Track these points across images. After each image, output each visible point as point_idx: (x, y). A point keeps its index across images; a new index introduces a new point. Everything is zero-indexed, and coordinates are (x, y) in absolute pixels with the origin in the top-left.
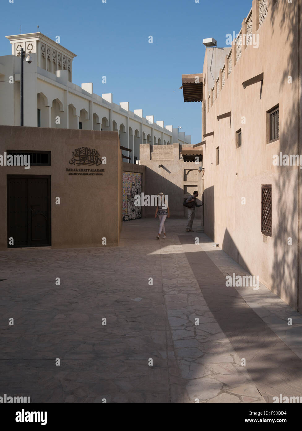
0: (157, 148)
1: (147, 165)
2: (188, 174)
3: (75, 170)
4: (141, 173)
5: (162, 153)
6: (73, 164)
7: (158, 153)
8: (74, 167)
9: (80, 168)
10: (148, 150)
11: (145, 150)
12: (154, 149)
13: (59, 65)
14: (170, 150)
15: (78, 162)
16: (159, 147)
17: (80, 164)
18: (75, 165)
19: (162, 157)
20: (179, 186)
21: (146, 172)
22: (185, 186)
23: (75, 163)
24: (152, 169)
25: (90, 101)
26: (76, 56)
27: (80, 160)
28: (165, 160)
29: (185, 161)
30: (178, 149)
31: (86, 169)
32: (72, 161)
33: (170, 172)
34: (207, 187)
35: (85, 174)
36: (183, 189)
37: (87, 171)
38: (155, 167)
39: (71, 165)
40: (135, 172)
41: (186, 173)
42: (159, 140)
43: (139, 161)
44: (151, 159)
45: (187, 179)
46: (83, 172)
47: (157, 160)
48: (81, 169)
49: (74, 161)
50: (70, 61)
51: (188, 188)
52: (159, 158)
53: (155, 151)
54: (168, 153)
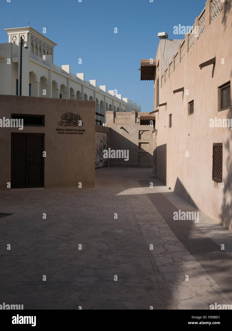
0: (119, 115)
1: (111, 127)
2: (142, 134)
3: (63, 130)
4: (107, 133)
5: (123, 119)
6: (61, 126)
7: (120, 118)
8: (62, 127)
9: (66, 128)
10: (113, 116)
11: (110, 116)
12: (117, 115)
13: (44, 52)
14: (128, 116)
15: (65, 124)
16: (121, 114)
17: (66, 125)
18: (63, 126)
19: (122, 121)
20: (135, 143)
21: (110, 132)
22: (140, 143)
23: (63, 124)
24: (115, 130)
25: (68, 79)
26: (56, 45)
27: (67, 122)
28: (124, 123)
29: (141, 124)
30: (135, 116)
31: (71, 129)
32: (61, 123)
33: (128, 133)
34: (160, 145)
35: (70, 133)
36: (138, 145)
37: (72, 131)
38: (117, 129)
39: (60, 126)
40: (102, 132)
41: (141, 133)
42: (118, 108)
43: (105, 124)
44: (114, 122)
45: (141, 138)
46: (69, 132)
47: (119, 123)
48: (68, 129)
49: (62, 123)
50: (52, 49)
51: (142, 145)
52: (120, 122)
53: (117, 117)
54: (127, 118)
